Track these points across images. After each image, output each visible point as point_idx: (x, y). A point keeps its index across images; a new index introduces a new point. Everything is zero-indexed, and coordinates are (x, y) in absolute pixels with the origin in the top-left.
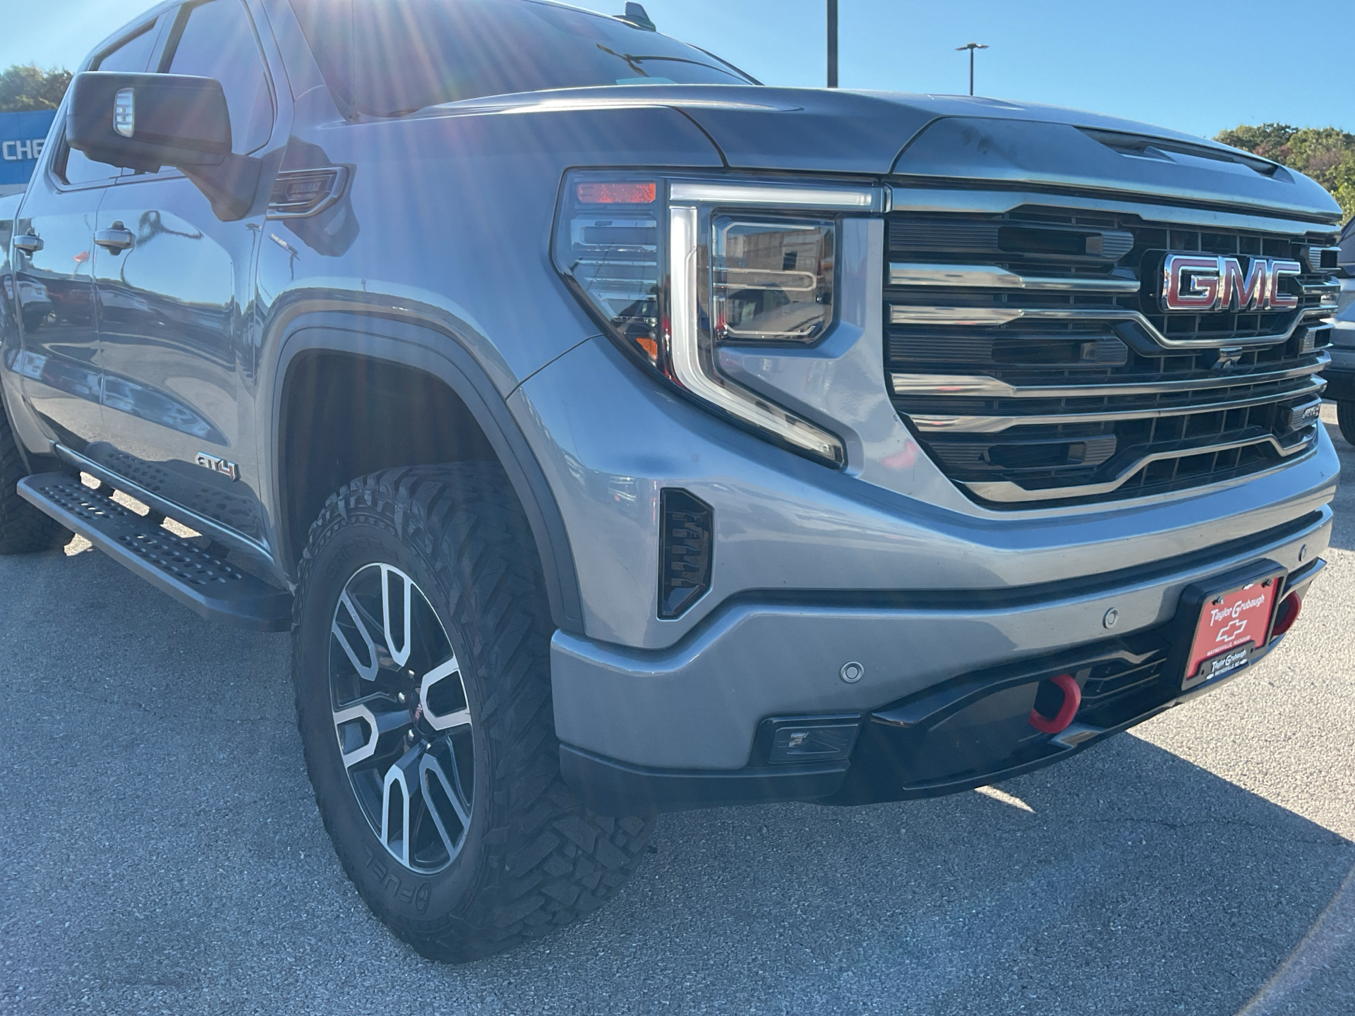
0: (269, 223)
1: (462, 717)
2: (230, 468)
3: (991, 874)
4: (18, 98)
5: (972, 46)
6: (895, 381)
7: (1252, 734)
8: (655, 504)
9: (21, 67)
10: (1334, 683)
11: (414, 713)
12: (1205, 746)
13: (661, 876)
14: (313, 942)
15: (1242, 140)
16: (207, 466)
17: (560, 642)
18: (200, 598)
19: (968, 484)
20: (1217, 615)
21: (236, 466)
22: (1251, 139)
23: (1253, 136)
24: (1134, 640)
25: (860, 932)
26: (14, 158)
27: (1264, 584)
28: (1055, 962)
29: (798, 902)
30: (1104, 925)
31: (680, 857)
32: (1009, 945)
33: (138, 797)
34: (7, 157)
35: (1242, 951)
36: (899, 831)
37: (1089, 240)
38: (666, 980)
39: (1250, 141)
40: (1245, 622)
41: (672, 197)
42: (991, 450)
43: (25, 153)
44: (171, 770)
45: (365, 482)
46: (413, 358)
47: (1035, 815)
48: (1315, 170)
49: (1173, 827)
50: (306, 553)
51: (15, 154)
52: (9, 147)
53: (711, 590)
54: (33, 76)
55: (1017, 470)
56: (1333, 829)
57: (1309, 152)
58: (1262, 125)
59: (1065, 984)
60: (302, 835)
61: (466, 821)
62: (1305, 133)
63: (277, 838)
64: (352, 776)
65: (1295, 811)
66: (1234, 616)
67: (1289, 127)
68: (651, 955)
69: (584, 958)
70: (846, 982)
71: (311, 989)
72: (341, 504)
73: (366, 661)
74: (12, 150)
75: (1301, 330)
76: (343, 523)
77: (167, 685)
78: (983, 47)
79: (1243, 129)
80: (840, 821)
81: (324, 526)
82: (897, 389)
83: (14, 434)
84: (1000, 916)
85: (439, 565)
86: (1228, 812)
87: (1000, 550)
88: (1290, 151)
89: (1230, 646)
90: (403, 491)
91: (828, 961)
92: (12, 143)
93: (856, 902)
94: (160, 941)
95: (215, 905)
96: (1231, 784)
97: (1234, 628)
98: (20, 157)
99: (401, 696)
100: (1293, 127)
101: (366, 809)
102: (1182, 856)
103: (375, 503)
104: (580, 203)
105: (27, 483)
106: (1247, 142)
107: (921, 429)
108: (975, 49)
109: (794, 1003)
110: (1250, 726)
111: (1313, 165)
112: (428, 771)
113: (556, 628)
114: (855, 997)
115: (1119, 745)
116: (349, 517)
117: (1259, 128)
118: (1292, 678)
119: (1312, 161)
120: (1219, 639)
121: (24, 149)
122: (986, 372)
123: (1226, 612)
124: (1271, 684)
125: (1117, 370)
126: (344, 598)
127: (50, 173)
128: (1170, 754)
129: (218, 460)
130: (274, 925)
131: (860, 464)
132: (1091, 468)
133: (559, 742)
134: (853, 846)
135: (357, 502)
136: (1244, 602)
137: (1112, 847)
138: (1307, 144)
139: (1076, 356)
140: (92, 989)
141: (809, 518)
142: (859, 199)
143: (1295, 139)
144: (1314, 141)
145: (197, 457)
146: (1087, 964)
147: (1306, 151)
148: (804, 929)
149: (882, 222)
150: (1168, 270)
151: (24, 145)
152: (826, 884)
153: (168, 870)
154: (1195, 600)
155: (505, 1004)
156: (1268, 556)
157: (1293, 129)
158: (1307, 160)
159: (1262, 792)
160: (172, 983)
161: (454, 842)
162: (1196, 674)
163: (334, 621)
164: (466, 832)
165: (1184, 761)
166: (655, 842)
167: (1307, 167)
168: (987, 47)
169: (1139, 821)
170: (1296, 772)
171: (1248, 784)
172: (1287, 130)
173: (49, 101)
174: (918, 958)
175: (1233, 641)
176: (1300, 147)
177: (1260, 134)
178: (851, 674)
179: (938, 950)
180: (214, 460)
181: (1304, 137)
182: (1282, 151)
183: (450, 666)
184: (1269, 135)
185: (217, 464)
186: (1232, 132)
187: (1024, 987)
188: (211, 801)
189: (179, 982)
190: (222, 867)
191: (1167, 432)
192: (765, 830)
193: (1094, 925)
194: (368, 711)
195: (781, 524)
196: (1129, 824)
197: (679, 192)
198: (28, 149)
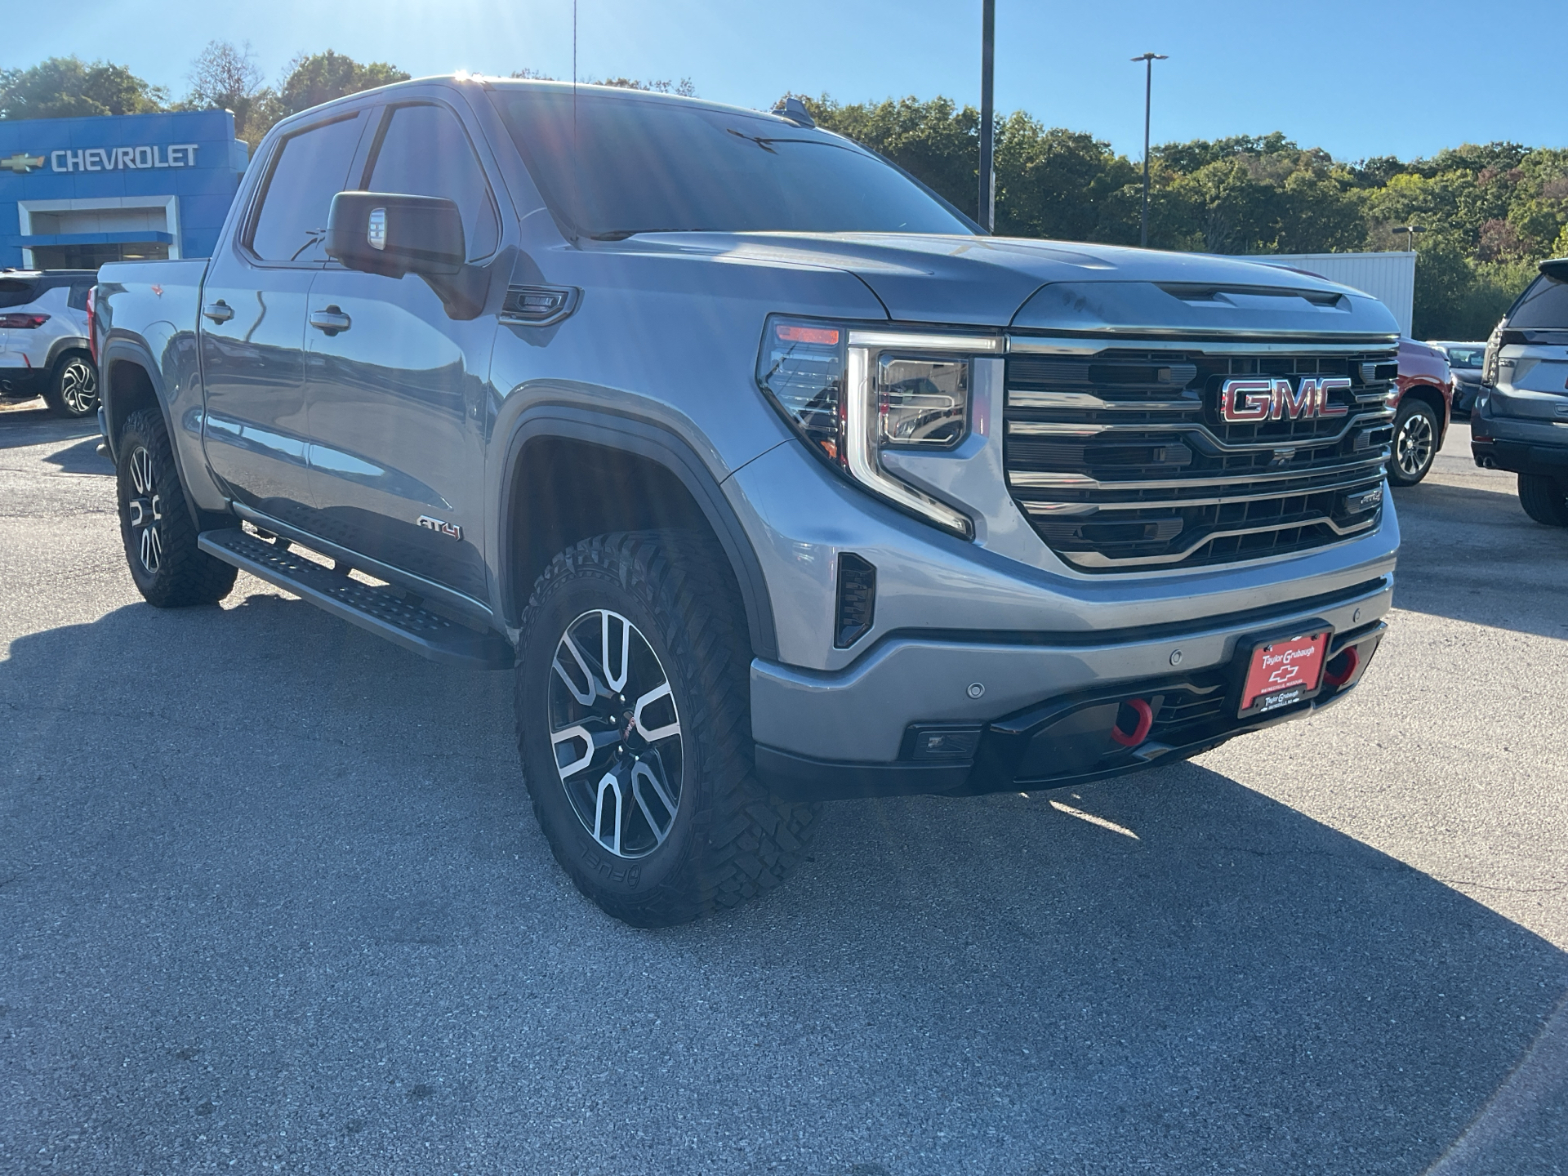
0: (500, 326)
1: (674, 729)
2: (456, 529)
3: (1097, 883)
4: (57, 95)
5: (1149, 57)
6: (1011, 475)
7: (1350, 786)
8: (833, 567)
9: (60, 59)
10: (1439, 745)
11: (624, 733)
12: (1304, 794)
13: (818, 878)
14: (539, 917)
15: (1467, 161)
16: (430, 527)
17: (757, 668)
18: (421, 641)
19: (1065, 553)
20: (1268, 660)
21: (461, 529)
22: (1477, 160)
23: (1479, 157)
24: (1199, 676)
25: (984, 919)
26: (64, 170)
27: (1313, 638)
28: (1143, 944)
29: (933, 898)
30: (1187, 921)
31: (834, 865)
32: (1106, 932)
33: (363, 813)
34: (56, 169)
35: (1299, 941)
36: (1021, 852)
37: (1161, 371)
38: (827, 946)
39: (1475, 162)
40: (1296, 668)
41: (850, 342)
42: (1083, 529)
43: (76, 165)
44: (385, 793)
45: (591, 543)
46: (642, 449)
47: (1141, 843)
48: (1550, 198)
49: (1261, 854)
50: (532, 601)
51: (66, 165)
52: (59, 157)
53: (873, 627)
54: (75, 70)
55: (1104, 543)
56: (1401, 860)
57: (1544, 177)
58: (1490, 144)
59: (1149, 958)
60: (513, 842)
61: (673, 812)
62: (1540, 153)
63: (492, 844)
64: (567, 785)
65: (1373, 846)
66: (1285, 662)
67: (1521, 147)
68: (814, 930)
69: (760, 931)
70: (971, 951)
71: (544, 947)
72: (569, 562)
73: (584, 689)
74: (62, 161)
75: (1356, 431)
76: (571, 577)
77: (361, 726)
78: (1161, 58)
79: (1467, 148)
80: (971, 843)
81: (551, 580)
82: (1012, 481)
83: (185, 492)
84: (1101, 912)
85: (657, 610)
86: (1312, 845)
87: (1091, 603)
88: (1521, 175)
89: (1283, 686)
90: (625, 552)
91: (957, 938)
92: (63, 153)
93: (982, 899)
94: (414, 914)
95: (452, 891)
96: (1321, 824)
97: (1286, 672)
98: (71, 169)
99: (613, 719)
100: (1524, 147)
101: (580, 814)
102: (1264, 876)
103: (601, 560)
104: (779, 339)
105: (208, 538)
106: (1472, 163)
107: (1030, 512)
108: (1153, 60)
109: (929, 964)
110: (1349, 780)
111: (1548, 192)
112: (640, 776)
113: (754, 656)
114: (978, 962)
115: (1226, 791)
116: (577, 572)
117: (1486, 148)
118: (1401, 741)
119: (1546, 187)
120: (1271, 680)
121: (75, 160)
122: (1078, 470)
123: (1277, 659)
124: (1379, 745)
125: (1183, 468)
126: (566, 638)
127: (239, 246)
128: (1271, 799)
129: (442, 523)
130: (504, 905)
131: (984, 537)
132: (1165, 543)
133: (756, 742)
134: (981, 861)
135: (585, 560)
136: (1296, 651)
137: (1204, 868)
138: (1542, 166)
139: (1150, 459)
140: (369, 945)
141: (951, 578)
142: (987, 344)
143: (1527, 161)
144: (1550, 163)
145: (420, 519)
146: (1169, 946)
147: (1540, 175)
148: (938, 917)
149: (1003, 360)
150: (1225, 391)
151: (75, 155)
152: (957, 887)
153: (406, 867)
154: (1247, 647)
155: (700, 959)
156: (1321, 616)
157: (1526, 149)
158: (1541, 185)
159: (1347, 831)
160: (433, 942)
161: (662, 829)
162: (1252, 706)
163: (555, 658)
164: (673, 820)
165: (1283, 805)
166: (812, 854)
167: (1541, 194)
168: (1166, 57)
169: (1231, 849)
170: (1382, 817)
171: (1336, 825)
172: (1519, 150)
173: (93, 100)
174: (1031, 938)
175: (1285, 683)
176: (1534, 171)
177: (1488, 155)
178: (975, 692)
179: (1047, 933)
180: (438, 523)
181: (1538, 159)
182: (1512, 175)
183: (664, 689)
184: (1498, 156)
185: (440, 526)
186: (1455, 151)
187: (1114, 959)
188: (428, 817)
189: (437, 941)
190: (450, 864)
191: (1232, 516)
192: (906, 848)
193: (1179, 921)
194: (584, 730)
195: (926, 582)
196: (1222, 851)
197: (855, 337)
198: (80, 160)
